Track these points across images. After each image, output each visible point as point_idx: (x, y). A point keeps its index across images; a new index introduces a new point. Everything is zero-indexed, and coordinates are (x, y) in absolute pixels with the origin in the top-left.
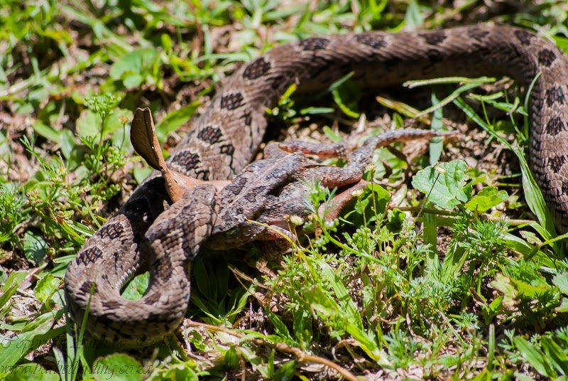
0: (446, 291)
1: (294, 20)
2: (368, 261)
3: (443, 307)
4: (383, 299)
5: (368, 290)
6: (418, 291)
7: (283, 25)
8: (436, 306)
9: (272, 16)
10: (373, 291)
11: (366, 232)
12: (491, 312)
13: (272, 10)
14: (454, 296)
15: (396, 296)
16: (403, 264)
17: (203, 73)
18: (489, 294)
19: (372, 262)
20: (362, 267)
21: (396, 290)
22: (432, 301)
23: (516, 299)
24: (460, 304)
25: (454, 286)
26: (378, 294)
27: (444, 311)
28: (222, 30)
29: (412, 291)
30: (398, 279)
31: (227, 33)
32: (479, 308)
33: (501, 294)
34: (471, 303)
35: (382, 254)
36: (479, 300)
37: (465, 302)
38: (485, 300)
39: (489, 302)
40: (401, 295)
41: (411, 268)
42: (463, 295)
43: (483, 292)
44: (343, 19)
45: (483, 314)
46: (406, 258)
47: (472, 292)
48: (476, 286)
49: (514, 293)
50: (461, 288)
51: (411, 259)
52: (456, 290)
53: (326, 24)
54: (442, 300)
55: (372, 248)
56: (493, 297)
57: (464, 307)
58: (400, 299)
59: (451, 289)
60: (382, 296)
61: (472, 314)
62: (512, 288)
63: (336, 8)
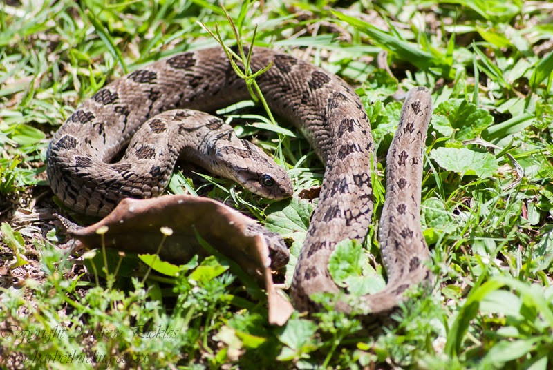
0: (175, 344)
1: (18, 98)
2: (101, 319)
3: (172, 358)
4: (116, 354)
5: (101, 346)
6: (149, 345)
7: (8, 103)
8: (166, 359)
10: (107, 347)
11: (99, 292)
12: (217, 363)
14: (183, 349)
15: (127, 350)
16: (133, 321)
18: (214, 346)
19: (104, 320)
20: (96, 325)
21: (128, 345)
22: (162, 355)
23: (241, 349)
24: (188, 357)
25: (183, 339)
26: (111, 349)
27: (174, 363)
29: (143, 346)
30: (129, 336)
32: (206, 360)
33: (226, 345)
34: (198, 355)
35: (114, 311)
36: (206, 351)
37: (192, 354)
38: (211, 352)
39: (215, 354)
40: (132, 349)
41: (141, 324)
42: (190, 348)
43: (209, 344)
44: (65, 96)
45: (209, 365)
46: (136, 316)
47: (200, 344)
48: (202, 340)
49: (239, 344)
50: (189, 341)
51: (140, 316)
52: (184, 343)
53: (50, 100)
54: (171, 354)
55: (104, 307)
56: (218, 348)
57: (191, 359)
58: (132, 353)
59: (179, 343)
60: (114, 351)
61: (199, 365)
62: (236, 339)
63: (58, 86)
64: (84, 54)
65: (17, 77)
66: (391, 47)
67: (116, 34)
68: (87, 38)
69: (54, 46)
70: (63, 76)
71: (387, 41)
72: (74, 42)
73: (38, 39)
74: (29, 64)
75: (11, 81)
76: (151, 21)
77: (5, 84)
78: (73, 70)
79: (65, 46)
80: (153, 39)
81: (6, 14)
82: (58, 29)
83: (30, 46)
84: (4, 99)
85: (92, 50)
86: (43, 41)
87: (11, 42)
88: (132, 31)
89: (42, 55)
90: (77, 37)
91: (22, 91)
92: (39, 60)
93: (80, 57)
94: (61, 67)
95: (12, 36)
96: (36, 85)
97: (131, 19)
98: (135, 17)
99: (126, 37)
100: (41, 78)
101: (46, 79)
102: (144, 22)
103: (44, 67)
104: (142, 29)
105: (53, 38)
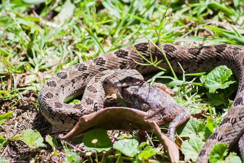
1: (54, 69)
7: (49, 71)
9: (43, 67)
13: (43, 64)
17: (13, 96)
28: (21, 75)
31: (24, 76)
63: (72, 62)
64: (85, 46)
65: (53, 58)
66: (233, 41)
67: (100, 35)
68: (86, 38)
69: (71, 41)
70: (74, 56)
71: (232, 38)
72: (80, 40)
73: (63, 39)
74: (59, 51)
75: (50, 60)
76: (116, 28)
77: (47, 62)
78: (80, 54)
79: (75, 42)
80: (117, 38)
81: (48, 26)
82: (72, 34)
83: (59, 42)
84: (47, 69)
85: (89, 43)
86: (65, 39)
87: (50, 41)
88: (107, 33)
89: (64, 47)
90: (81, 37)
91: (55, 65)
92: (63, 49)
93: (83, 47)
94: (74, 53)
95: (50, 37)
96: (62, 62)
97: (107, 28)
98: (108, 26)
99: (105, 37)
100: (65, 59)
101: (67, 59)
102: (113, 29)
103: (66, 53)
104: (112, 32)
105: (70, 38)
